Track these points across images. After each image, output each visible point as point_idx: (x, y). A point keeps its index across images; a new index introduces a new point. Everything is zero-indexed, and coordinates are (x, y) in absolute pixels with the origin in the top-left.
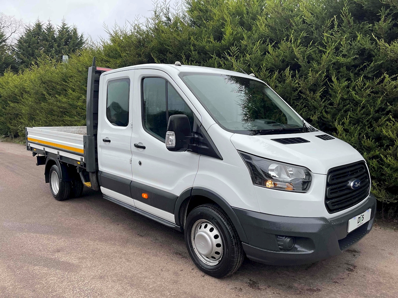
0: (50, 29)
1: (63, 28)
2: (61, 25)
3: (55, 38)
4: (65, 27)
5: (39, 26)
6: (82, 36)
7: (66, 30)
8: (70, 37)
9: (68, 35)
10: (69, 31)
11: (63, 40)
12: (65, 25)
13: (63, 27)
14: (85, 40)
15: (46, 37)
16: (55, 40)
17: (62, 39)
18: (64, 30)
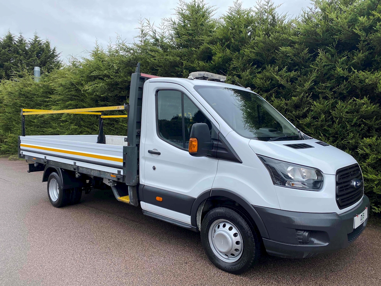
0: (21, 41)
1: (36, 41)
2: (33, 38)
3: (27, 51)
4: (37, 39)
5: (10, 38)
6: (54, 50)
7: (38, 43)
8: (42, 50)
9: (40, 48)
10: (41, 44)
11: (35, 53)
12: (37, 38)
13: (35, 39)
14: (58, 53)
15: (17, 49)
16: (26, 52)
17: (33, 51)
18: (36, 43)
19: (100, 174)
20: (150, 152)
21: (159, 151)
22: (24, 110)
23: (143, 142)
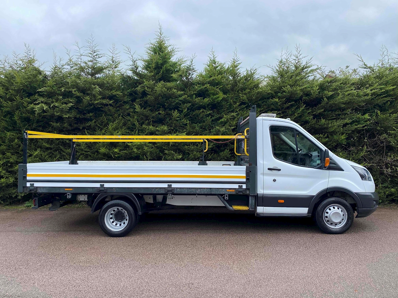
19: (211, 191)
20: (269, 169)
21: (279, 168)
22: (29, 132)
23: (261, 162)
